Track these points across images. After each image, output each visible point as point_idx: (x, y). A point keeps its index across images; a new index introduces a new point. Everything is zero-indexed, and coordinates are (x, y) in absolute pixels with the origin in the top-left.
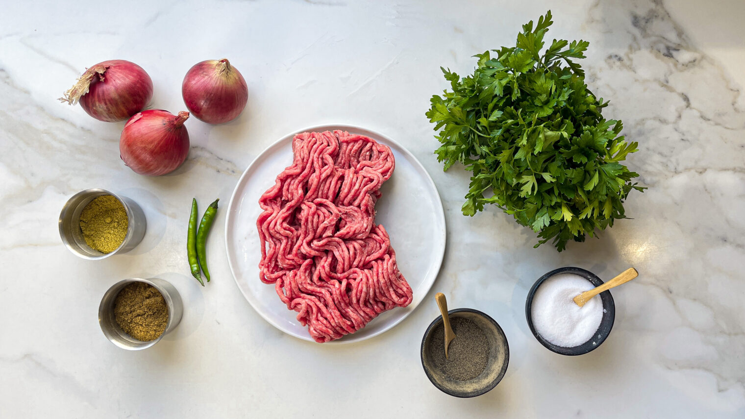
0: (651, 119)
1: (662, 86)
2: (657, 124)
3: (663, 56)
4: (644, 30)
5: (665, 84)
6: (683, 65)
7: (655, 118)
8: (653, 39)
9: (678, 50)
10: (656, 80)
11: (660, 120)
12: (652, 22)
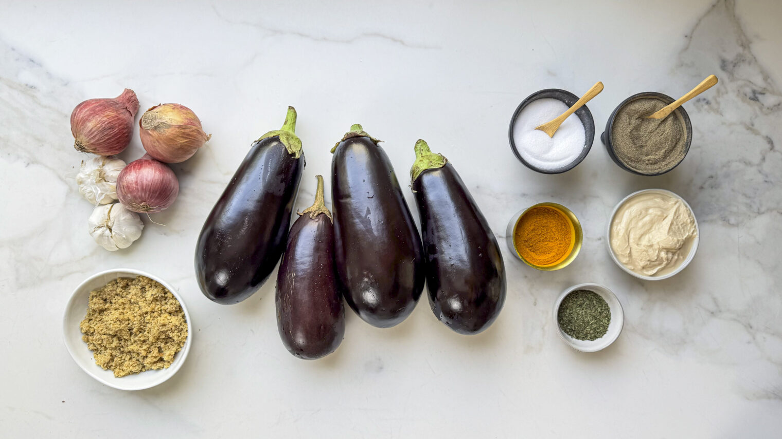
0: (736, 161)
1: (748, 129)
2: (742, 166)
3: (748, 100)
4: (731, 74)
5: (751, 127)
6: (768, 108)
7: (740, 161)
8: (740, 83)
9: (764, 94)
10: (742, 123)
11: (745, 162)
12: (739, 66)
